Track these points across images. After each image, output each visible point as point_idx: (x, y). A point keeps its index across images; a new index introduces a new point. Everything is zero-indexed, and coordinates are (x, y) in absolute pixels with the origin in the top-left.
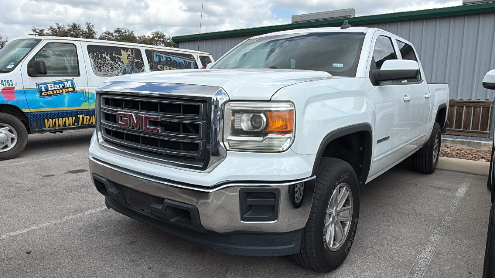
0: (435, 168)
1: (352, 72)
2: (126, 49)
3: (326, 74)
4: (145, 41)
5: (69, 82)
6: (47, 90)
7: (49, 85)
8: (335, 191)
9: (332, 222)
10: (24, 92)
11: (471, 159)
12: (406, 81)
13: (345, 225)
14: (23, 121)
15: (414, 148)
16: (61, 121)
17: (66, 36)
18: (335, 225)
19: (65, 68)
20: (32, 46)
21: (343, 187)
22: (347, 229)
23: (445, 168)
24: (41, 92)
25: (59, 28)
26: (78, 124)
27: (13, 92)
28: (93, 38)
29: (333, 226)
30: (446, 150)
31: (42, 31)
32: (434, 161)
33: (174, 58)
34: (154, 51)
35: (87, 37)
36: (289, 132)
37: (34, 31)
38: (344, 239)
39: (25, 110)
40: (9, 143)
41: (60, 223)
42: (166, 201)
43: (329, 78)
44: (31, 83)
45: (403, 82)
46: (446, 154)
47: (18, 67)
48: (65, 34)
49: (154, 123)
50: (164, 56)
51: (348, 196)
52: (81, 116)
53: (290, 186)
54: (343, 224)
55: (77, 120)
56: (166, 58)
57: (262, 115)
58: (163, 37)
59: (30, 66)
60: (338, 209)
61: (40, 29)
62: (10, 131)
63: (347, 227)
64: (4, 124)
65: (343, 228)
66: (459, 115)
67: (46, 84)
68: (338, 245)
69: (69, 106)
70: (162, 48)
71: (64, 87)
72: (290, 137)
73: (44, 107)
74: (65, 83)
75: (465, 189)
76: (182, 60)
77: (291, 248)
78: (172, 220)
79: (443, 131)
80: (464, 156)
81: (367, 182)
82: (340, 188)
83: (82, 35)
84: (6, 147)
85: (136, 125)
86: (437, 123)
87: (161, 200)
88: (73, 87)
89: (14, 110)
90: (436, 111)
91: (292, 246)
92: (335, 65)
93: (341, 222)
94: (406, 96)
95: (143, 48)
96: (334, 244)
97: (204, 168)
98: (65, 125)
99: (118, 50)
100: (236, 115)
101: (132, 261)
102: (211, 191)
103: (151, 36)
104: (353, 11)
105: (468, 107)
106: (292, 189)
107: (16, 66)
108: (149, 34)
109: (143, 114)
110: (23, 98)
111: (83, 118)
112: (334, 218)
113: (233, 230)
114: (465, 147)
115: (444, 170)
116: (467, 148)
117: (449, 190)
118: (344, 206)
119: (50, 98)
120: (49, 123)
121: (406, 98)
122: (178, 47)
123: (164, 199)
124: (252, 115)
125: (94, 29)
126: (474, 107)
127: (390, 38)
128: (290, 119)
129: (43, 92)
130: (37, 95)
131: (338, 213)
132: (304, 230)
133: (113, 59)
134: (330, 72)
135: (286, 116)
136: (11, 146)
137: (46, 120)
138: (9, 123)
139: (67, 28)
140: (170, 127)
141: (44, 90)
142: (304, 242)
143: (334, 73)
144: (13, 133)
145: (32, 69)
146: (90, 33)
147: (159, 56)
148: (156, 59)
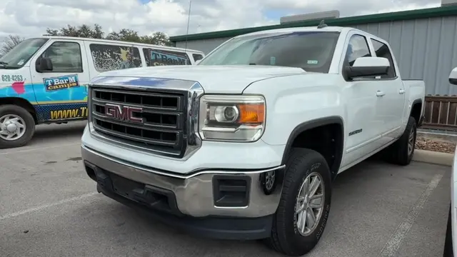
0: (410, 160)
1: (325, 69)
2: (125, 48)
3: (300, 70)
4: (147, 41)
5: (74, 78)
6: (53, 84)
7: (55, 80)
8: (306, 180)
9: (304, 209)
10: (33, 86)
11: (446, 152)
12: (379, 77)
13: (318, 212)
14: (31, 113)
15: (389, 140)
16: (65, 113)
17: (77, 36)
18: (307, 212)
19: (70, 65)
20: (40, 45)
21: (314, 176)
22: (318, 215)
23: (420, 160)
24: (47, 86)
25: (70, 29)
26: (81, 116)
27: (22, 86)
28: (100, 38)
29: (305, 212)
30: (423, 143)
31: (55, 31)
32: (409, 153)
33: (169, 57)
34: (151, 50)
35: (95, 37)
36: (260, 123)
37: (49, 32)
38: (316, 225)
39: (33, 103)
40: (18, 133)
41: (58, 206)
42: (146, 186)
43: (303, 74)
44: (39, 78)
45: (377, 77)
46: (422, 147)
47: (28, 64)
48: (76, 35)
49: (137, 114)
50: (160, 54)
51: (320, 185)
52: (83, 109)
53: (261, 174)
54: (315, 211)
55: (80, 112)
56: (162, 56)
57: (235, 107)
58: (163, 37)
59: (38, 63)
60: (310, 197)
61: (54, 30)
62: (19, 121)
63: (319, 214)
64: (14, 115)
65: (315, 215)
66: (436, 110)
67: (52, 79)
68: (309, 231)
69: (73, 99)
70: (162, 47)
71: (68, 82)
72: (261, 129)
73: (50, 100)
74: (70, 78)
75: (438, 180)
76: (176, 58)
77: (262, 232)
78: (153, 204)
79: (418, 125)
80: (439, 149)
81: (339, 172)
82: (311, 177)
83: (91, 35)
84: (16, 135)
85: (121, 116)
86: (412, 117)
87: (142, 186)
88: (77, 82)
89: (23, 102)
90: (410, 106)
91: (263, 230)
92: (309, 62)
93: (313, 209)
94: (379, 91)
95: (141, 47)
96: (306, 230)
97: (181, 157)
98: (69, 116)
99: (117, 48)
100: (211, 107)
101: (119, 241)
102: (187, 177)
103: (153, 37)
104: (337, 12)
105: (445, 103)
106: (263, 177)
107: (25, 63)
108: (151, 35)
109: (127, 106)
110: (31, 91)
111: (85, 110)
112: (306, 204)
113: (208, 215)
114: (441, 140)
115: (419, 162)
116: (443, 141)
117: (422, 181)
118: (316, 194)
119: (55, 92)
120: (54, 114)
121: (379, 93)
122: (175, 46)
123: (144, 185)
124: (225, 108)
125: (102, 30)
126: (451, 103)
127: (365, 37)
128: (261, 112)
129: (49, 87)
130: (44, 89)
131: (310, 201)
132: (275, 216)
133: (113, 56)
134: (303, 69)
135: (257, 109)
136: (20, 135)
137: (52, 112)
138: (19, 114)
139: (77, 29)
140: (151, 118)
141: (50, 84)
142: (274, 226)
143: (308, 69)
144: (22, 123)
145: (39, 66)
146: (98, 34)
147: (156, 54)
148: (153, 57)
